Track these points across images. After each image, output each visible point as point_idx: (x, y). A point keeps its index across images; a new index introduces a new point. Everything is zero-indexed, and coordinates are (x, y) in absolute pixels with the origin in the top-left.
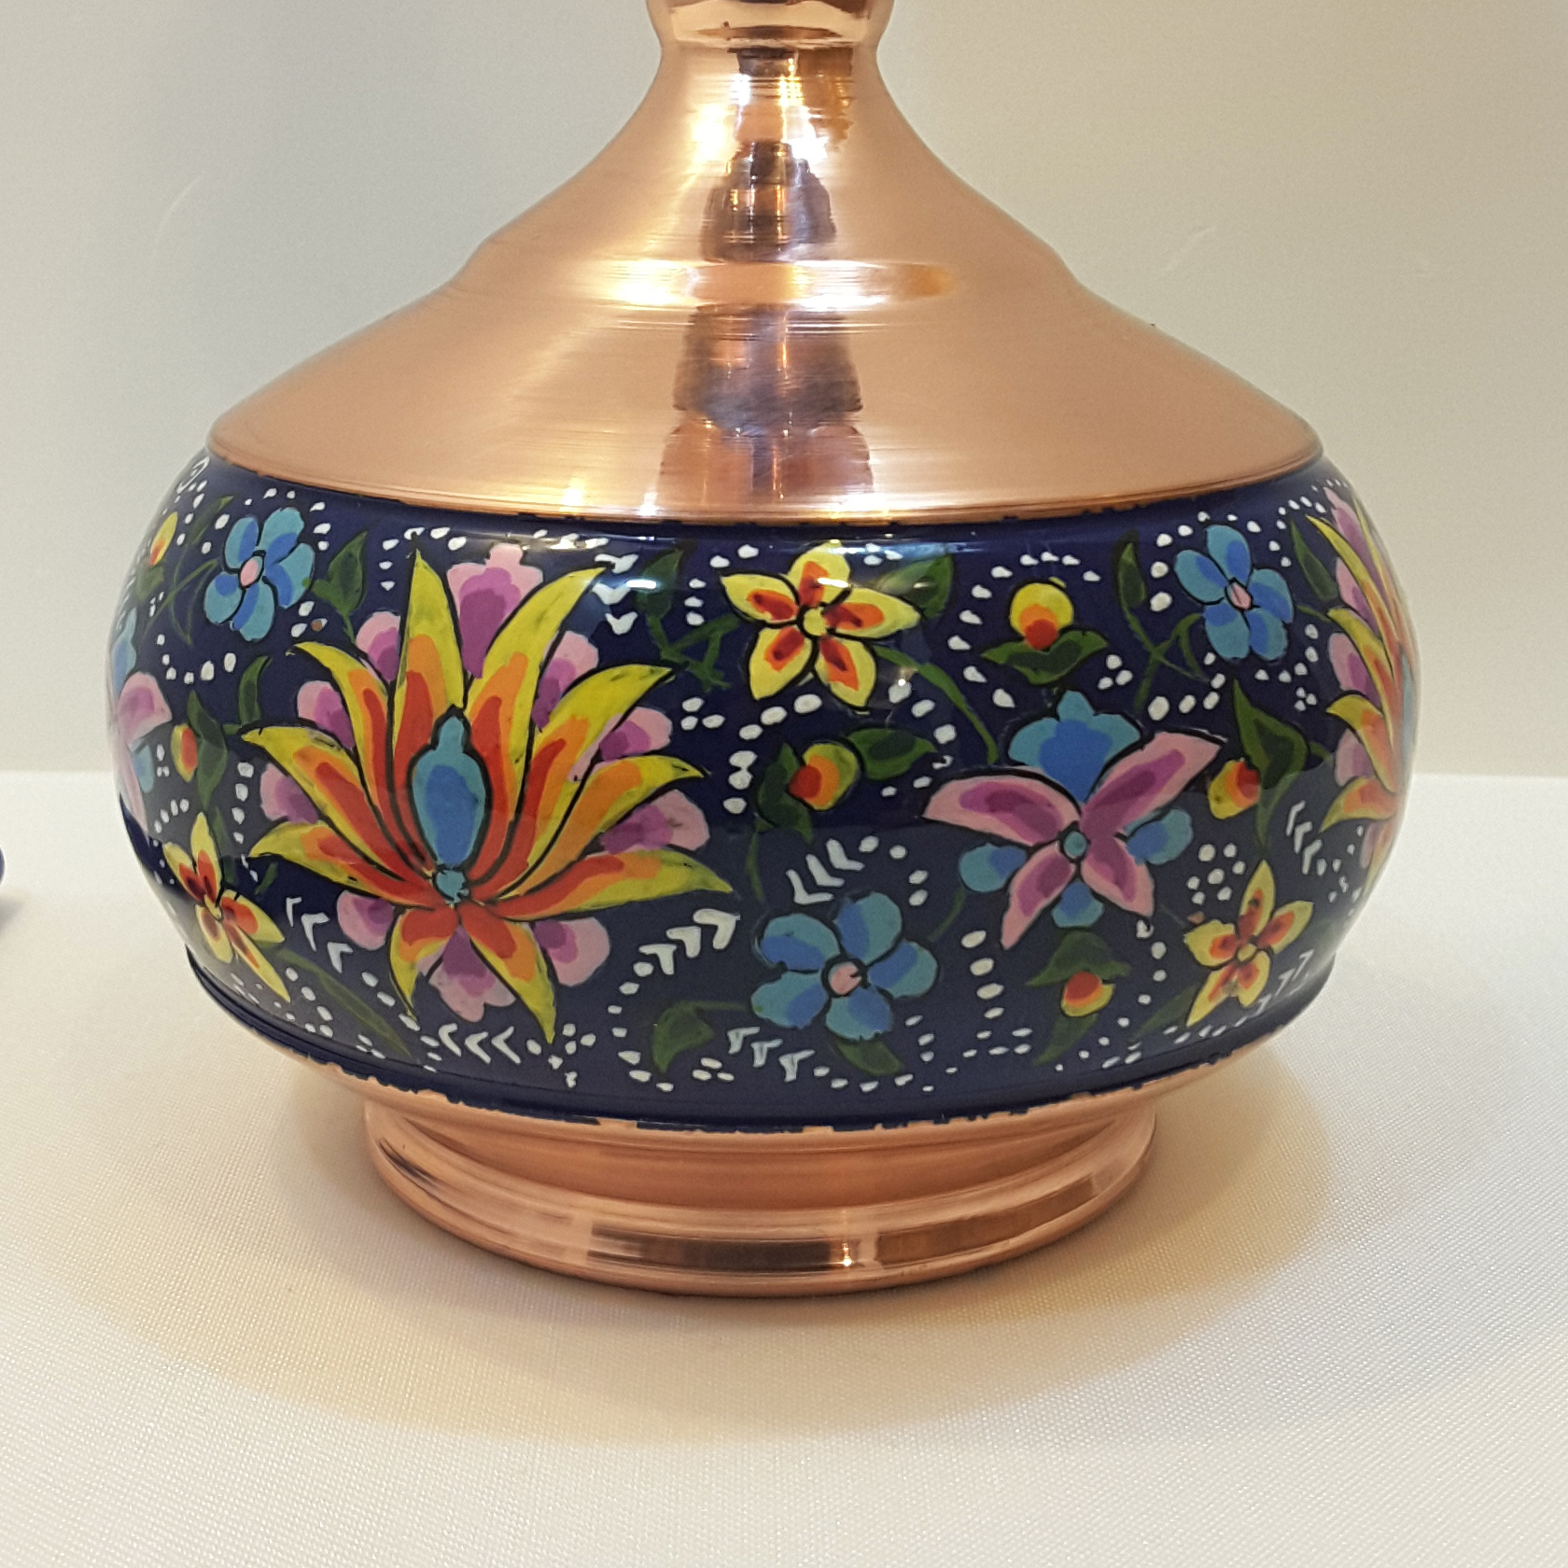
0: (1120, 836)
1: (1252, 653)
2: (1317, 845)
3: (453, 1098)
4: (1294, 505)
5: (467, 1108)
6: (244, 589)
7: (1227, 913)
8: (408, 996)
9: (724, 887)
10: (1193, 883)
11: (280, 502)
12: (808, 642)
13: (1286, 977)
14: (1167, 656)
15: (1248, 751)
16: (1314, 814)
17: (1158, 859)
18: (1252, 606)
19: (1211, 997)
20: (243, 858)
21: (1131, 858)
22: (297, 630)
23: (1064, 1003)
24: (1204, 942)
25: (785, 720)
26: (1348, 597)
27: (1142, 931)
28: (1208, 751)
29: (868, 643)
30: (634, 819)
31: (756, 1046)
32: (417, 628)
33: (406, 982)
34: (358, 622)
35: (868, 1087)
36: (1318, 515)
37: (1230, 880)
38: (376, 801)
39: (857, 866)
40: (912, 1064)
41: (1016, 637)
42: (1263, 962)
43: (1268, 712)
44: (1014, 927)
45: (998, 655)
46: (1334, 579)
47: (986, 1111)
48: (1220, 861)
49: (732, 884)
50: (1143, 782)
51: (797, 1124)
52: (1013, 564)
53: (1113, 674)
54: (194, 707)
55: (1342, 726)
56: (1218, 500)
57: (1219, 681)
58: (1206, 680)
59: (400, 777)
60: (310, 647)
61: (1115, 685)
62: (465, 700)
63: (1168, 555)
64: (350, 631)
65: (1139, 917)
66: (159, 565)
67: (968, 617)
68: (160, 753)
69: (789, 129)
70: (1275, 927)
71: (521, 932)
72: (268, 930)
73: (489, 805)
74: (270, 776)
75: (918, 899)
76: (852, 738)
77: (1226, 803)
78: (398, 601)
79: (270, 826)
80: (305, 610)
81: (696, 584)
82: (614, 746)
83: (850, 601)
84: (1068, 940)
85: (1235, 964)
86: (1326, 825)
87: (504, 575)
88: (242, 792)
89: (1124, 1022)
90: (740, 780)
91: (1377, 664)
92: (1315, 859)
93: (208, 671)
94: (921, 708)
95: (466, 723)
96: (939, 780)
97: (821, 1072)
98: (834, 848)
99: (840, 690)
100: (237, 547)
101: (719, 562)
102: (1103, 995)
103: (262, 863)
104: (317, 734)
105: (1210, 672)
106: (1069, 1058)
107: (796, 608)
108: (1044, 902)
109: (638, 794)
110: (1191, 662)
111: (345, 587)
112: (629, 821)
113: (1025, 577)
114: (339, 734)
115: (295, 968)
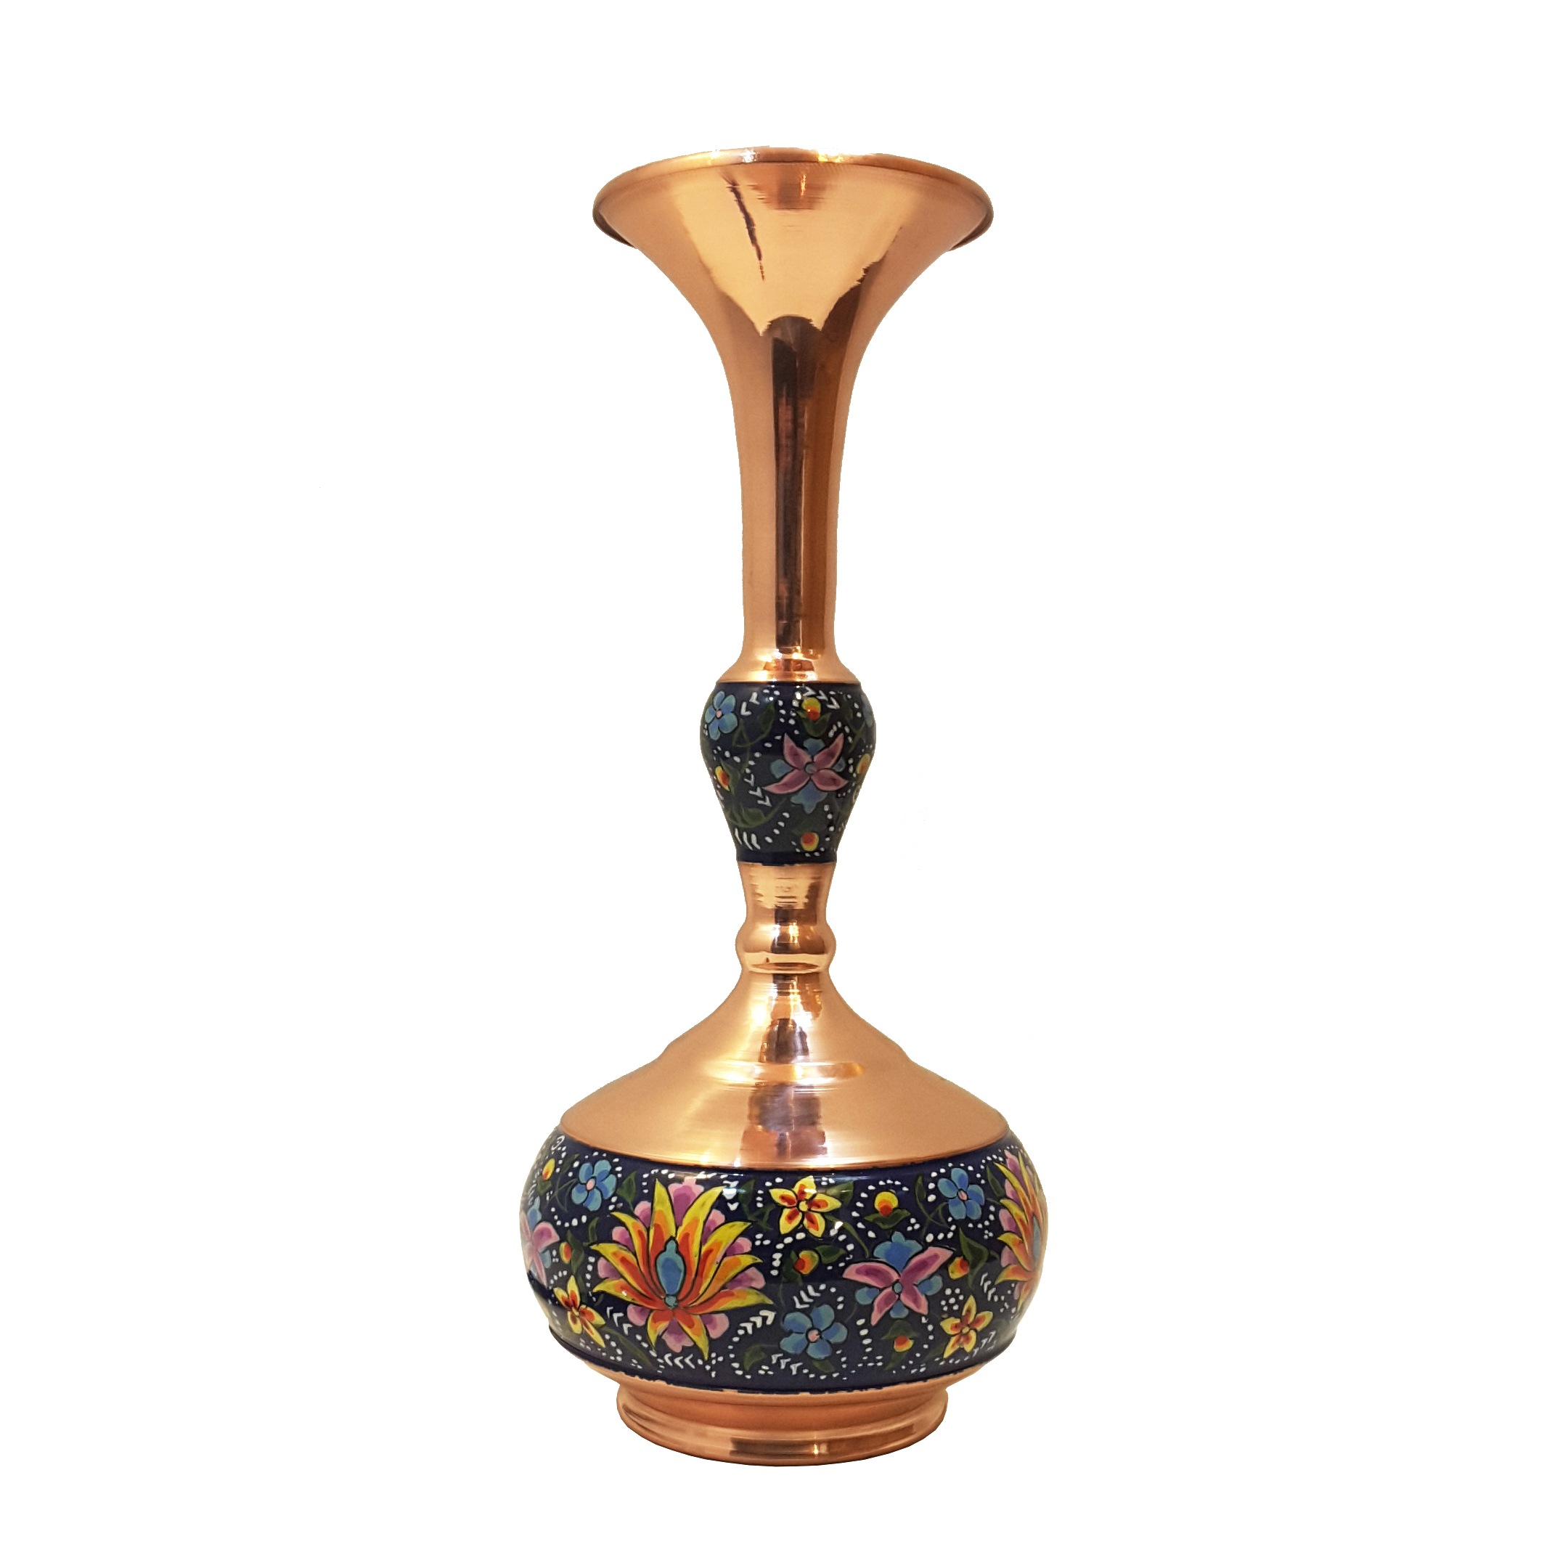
0: (915, 1285)
1: (967, 1217)
2: (993, 1290)
3: (668, 1382)
4: (989, 1158)
5: (674, 1387)
6: (588, 1191)
7: (957, 1314)
8: (653, 1344)
9: (770, 1302)
10: (943, 1303)
11: (600, 1158)
12: (801, 1214)
13: (984, 1341)
14: (933, 1218)
15: (965, 1253)
16: (992, 1277)
17: (929, 1294)
18: (968, 1199)
19: (953, 1346)
20: (590, 1293)
21: (919, 1293)
22: (611, 1207)
23: (895, 1347)
24: (948, 1325)
25: (792, 1242)
26: (1009, 1194)
27: (924, 1320)
28: (949, 1254)
29: (823, 1214)
30: (739, 1277)
31: (782, 1361)
32: (657, 1208)
33: (653, 1338)
34: (635, 1204)
35: (823, 1377)
36: (999, 1162)
37: (957, 1302)
38: (642, 1269)
39: (818, 1295)
40: (839, 1369)
41: (876, 1212)
42: (973, 1335)
43: (973, 1239)
44: (875, 1318)
45: (870, 1218)
46: (1003, 1187)
47: (866, 1388)
48: (953, 1294)
49: (773, 1300)
50: (924, 1265)
51: (796, 1391)
52: (876, 1184)
53: (913, 1225)
54: (569, 1235)
55: (1003, 1244)
56: (958, 1158)
57: (953, 1228)
58: (948, 1227)
59: (652, 1263)
60: (616, 1214)
61: (913, 1230)
62: (676, 1234)
63: (935, 1181)
64: (632, 1208)
65: (922, 1315)
66: (549, 1180)
67: (859, 1204)
68: (554, 1253)
69: (794, 1012)
70: (977, 1321)
71: (697, 1319)
72: (599, 1320)
73: (685, 1274)
74: (601, 1262)
75: (840, 1307)
76: (817, 1249)
77: (956, 1273)
78: (650, 1197)
79: (601, 1280)
80: (614, 1199)
81: (760, 1192)
82: (731, 1251)
83: (817, 1198)
84: (895, 1325)
85: (961, 1334)
86: (999, 1281)
87: (688, 1188)
88: (590, 1268)
89: (918, 1355)
90: (776, 1263)
91: (1021, 1221)
92: (993, 1295)
93: (575, 1222)
94: (842, 1238)
95: (676, 1243)
96: (848, 1264)
97: (805, 1371)
98: (810, 1288)
99: (812, 1231)
100: (584, 1175)
101: (768, 1184)
102: (910, 1343)
103: (598, 1294)
104: (620, 1246)
105: (950, 1224)
106: (898, 1369)
107: (796, 1201)
108: (888, 1308)
109: (739, 1269)
110: (943, 1220)
111: (629, 1191)
112: (736, 1279)
113: (880, 1189)
114: (629, 1246)
115: (609, 1334)
